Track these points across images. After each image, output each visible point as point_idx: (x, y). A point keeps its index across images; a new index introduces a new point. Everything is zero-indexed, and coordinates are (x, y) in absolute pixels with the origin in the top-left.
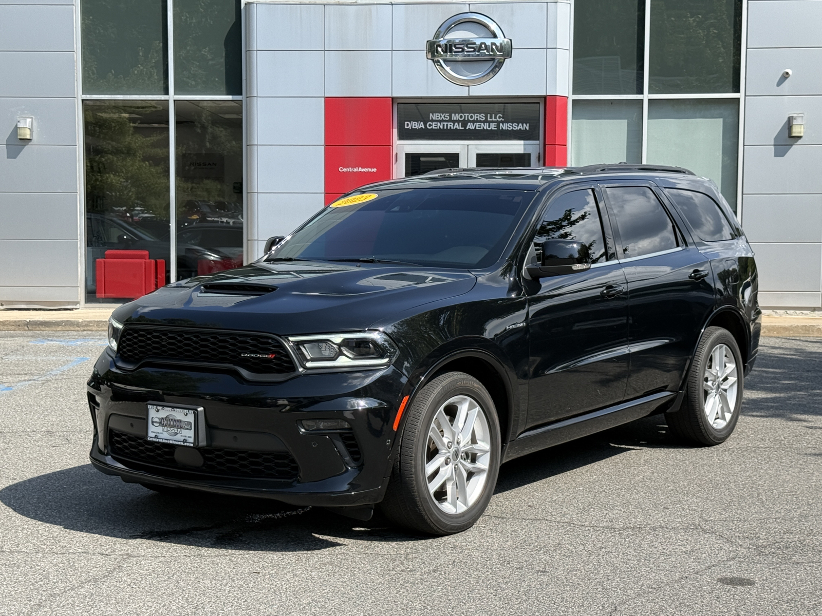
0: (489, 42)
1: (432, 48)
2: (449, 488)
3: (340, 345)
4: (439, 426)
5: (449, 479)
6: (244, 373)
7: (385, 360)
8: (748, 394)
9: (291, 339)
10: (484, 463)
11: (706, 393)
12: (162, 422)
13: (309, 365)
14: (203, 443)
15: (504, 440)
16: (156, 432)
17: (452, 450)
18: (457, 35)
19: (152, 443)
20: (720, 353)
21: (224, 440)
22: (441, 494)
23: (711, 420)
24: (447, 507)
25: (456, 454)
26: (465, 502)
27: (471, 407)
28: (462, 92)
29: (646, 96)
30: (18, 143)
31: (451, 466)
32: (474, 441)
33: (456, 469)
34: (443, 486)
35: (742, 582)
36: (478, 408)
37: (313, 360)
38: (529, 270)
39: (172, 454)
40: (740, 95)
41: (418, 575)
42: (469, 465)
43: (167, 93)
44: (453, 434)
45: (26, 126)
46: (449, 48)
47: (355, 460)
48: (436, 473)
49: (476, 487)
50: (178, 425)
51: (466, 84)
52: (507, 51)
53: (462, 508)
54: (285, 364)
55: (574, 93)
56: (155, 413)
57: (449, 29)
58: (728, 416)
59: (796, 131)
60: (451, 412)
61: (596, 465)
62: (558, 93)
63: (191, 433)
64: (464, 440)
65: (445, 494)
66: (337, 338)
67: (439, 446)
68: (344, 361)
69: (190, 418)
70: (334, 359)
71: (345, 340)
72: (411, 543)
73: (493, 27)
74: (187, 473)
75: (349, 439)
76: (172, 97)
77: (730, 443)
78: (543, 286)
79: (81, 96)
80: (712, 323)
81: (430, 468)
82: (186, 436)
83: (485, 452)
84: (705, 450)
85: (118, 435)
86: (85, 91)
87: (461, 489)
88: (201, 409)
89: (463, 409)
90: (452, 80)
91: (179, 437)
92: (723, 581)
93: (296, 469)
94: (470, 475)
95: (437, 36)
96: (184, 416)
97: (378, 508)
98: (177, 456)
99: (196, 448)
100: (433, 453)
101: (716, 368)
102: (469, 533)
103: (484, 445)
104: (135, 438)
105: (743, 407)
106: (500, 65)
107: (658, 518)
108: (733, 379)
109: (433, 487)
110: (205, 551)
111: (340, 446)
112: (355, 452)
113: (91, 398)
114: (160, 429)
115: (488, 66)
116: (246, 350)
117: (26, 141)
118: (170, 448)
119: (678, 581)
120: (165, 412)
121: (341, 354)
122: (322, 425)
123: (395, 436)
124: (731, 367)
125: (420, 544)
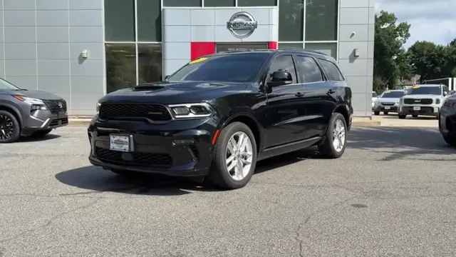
0: (249, 23)
1: (229, 25)
2: (236, 170)
3: (190, 108)
4: (232, 144)
5: (236, 166)
6: (150, 120)
7: (209, 115)
8: (348, 142)
9: (170, 106)
10: (250, 160)
11: (334, 138)
12: (116, 142)
13: (177, 117)
14: (132, 150)
15: (258, 151)
16: (113, 146)
17: (237, 154)
18: (238, 20)
19: (112, 151)
20: (339, 123)
21: (142, 149)
22: (232, 172)
23: (336, 148)
24: (235, 177)
25: (239, 156)
26: (242, 175)
27: (245, 137)
28: (239, 40)
29: (304, 42)
30: (82, 59)
31: (236, 161)
32: (246, 151)
33: (239, 162)
34: (233, 169)
35: (362, 206)
36: (247, 137)
37: (178, 115)
38: (268, 83)
39: (120, 155)
40: (337, 41)
41: (222, 204)
42: (243, 160)
43: (135, 41)
44: (237, 148)
45: (85, 53)
46: (234, 25)
47: (196, 157)
48: (230, 163)
49: (247, 170)
50: (122, 143)
51: (241, 38)
52: (255, 26)
53: (240, 178)
54: (167, 117)
55: (279, 40)
56: (113, 138)
57: (235, 18)
58: (342, 147)
59: (356, 55)
60: (237, 138)
61: (292, 165)
62: (273, 41)
63: (128, 146)
64: (242, 149)
65: (234, 172)
66: (189, 105)
67: (231, 152)
68: (191, 115)
69: (127, 140)
70: (187, 114)
71: (192, 106)
72: (220, 192)
73: (251, 17)
74: (127, 163)
75: (193, 148)
76: (137, 42)
77: (342, 157)
78: (273, 90)
79: (104, 42)
80: (336, 111)
81: (228, 161)
82: (126, 147)
83: (250, 156)
84: (333, 160)
85: (100, 149)
86: (106, 40)
87: (240, 170)
88: (131, 136)
89: (241, 137)
90: (236, 36)
91: (123, 148)
92: (353, 205)
93: (172, 160)
94: (244, 165)
95: (231, 20)
96: (124, 139)
97: (206, 178)
98: (123, 157)
99: (130, 152)
100: (229, 155)
101: (337, 128)
102: (243, 188)
103: (250, 153)
104: (106, 150)
105: (346, 145)
106: (252, 31)
107: (321, 182)
108: (343, 133)
109: (229, 169)
110: (134, 196)
111: (190, 150)
112: (196, 153)
113: (89, 135)
114: (115, 145)
115: (249, 31)
116: (151, 111)
117: (85, 58)
118: (120, 153)
119: (334, 206)
120: (117, 138)
121: (190, 112)
122: (183, 142)
123: (213, 147)
124: (343, 128)
125: (224, 193)
